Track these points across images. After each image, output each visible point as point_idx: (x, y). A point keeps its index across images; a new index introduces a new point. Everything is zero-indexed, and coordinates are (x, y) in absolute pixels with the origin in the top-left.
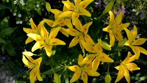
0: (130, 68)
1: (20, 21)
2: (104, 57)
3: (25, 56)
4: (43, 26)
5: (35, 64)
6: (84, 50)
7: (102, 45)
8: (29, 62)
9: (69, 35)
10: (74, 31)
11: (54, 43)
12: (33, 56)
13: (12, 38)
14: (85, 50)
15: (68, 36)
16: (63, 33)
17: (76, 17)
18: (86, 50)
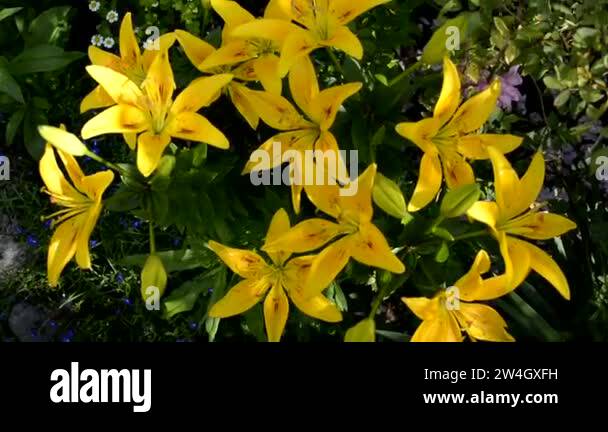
0: (469, 324)
1: (108, 39)
2: (370, 245)
3: (55, 150)
4: (163, 56)
5: (85, 195)
6: (299, 197)
7: (376, 188)
8: (67, 183)
9: (261, 121)
10: (283, 107)
11: (185, 131)
12: (85, 157)
13: (57, 96)
14: (304, 194)
15: (253, 124)
16: (240, 108)
17: (304, 48)
18: (310, 197)
